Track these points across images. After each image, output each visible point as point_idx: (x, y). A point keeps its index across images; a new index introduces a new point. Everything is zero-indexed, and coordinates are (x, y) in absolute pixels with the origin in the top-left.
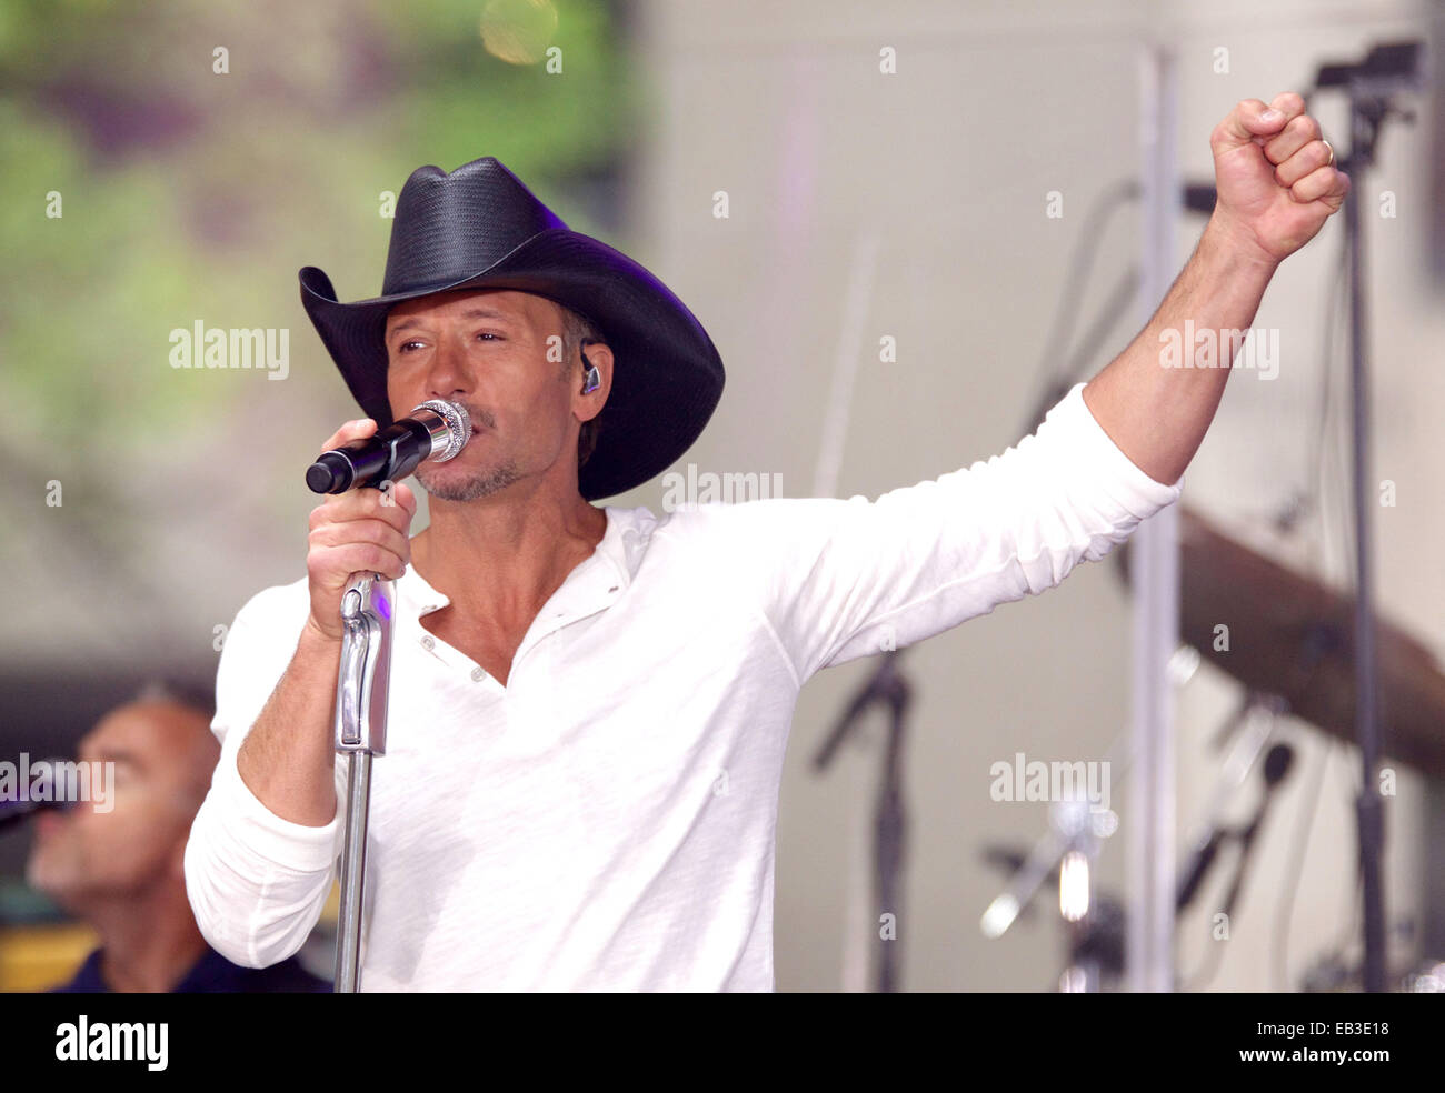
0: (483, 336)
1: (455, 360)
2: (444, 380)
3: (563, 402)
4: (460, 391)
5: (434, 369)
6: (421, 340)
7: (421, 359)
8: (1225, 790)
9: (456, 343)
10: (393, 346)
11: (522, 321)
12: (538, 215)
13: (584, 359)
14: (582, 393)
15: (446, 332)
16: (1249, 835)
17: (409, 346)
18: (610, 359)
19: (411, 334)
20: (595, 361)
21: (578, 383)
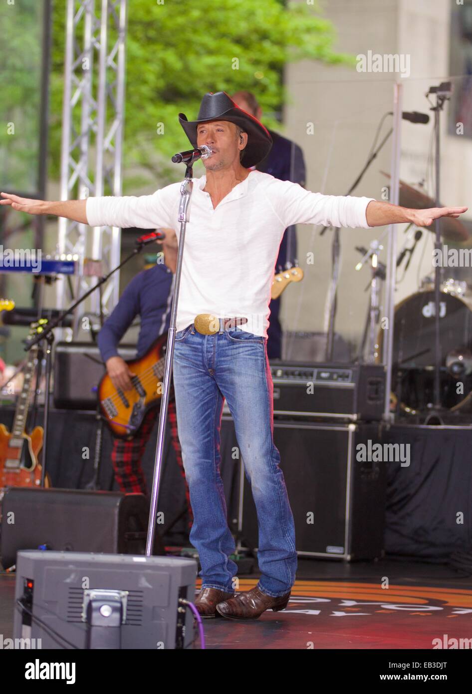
0: (218, 130)
1: (212, 136)
2: (209, 140)
3: (236, 145)
4: (213, 143)
5: (207, 137)
6: (206, 131)
7: (204, 136)
8: (407, 240)
9: (212, 131)
10: (198, 132)
11: (227, 127)
12: (232, 104)
13: (240, 136)
14: (240, 144)
15: (210, 129)
16: (412, 251)
17: (202, 132)
18: (247, 136)
19: (203, 129)
20: (243, 137)
21: (239, 142)
